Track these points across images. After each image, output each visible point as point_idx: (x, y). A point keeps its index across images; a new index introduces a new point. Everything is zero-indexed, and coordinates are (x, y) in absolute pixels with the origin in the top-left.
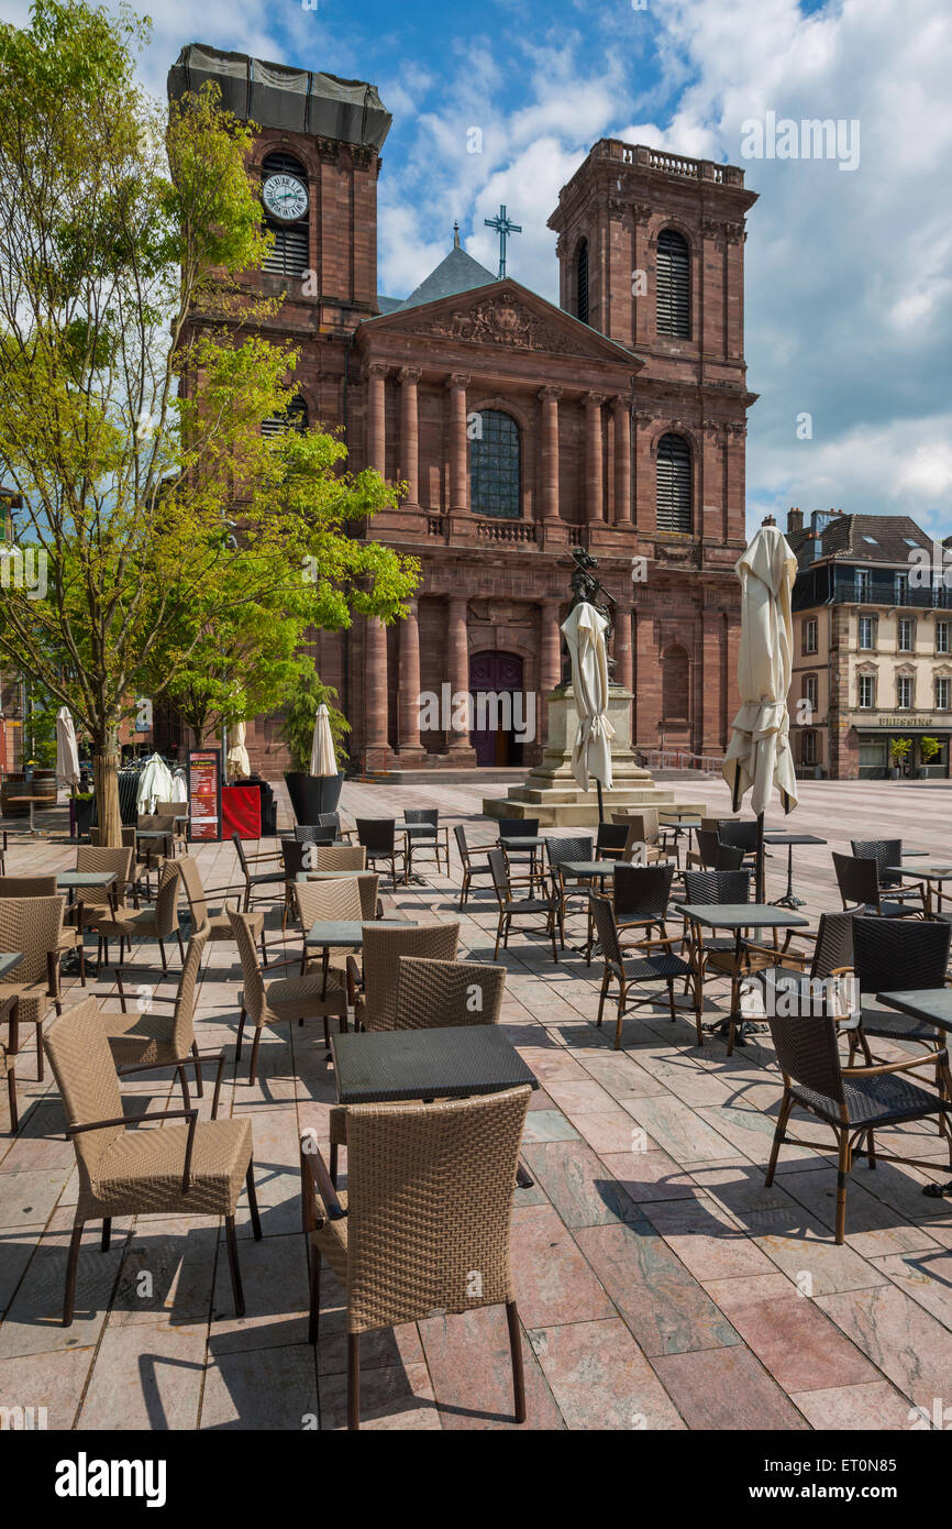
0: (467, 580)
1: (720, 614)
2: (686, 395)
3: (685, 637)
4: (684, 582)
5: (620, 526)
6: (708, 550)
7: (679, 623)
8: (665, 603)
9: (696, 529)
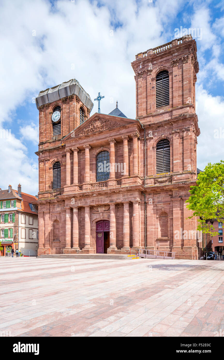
0: (88, 201)
1: (180, 199)
2: (166, 125)
3: (166, 208)
4: (163, 190)
5: (132, 176)
6: (174, 176)
7: (164, 204)
8: (158, 198)
9: (171, 170)
